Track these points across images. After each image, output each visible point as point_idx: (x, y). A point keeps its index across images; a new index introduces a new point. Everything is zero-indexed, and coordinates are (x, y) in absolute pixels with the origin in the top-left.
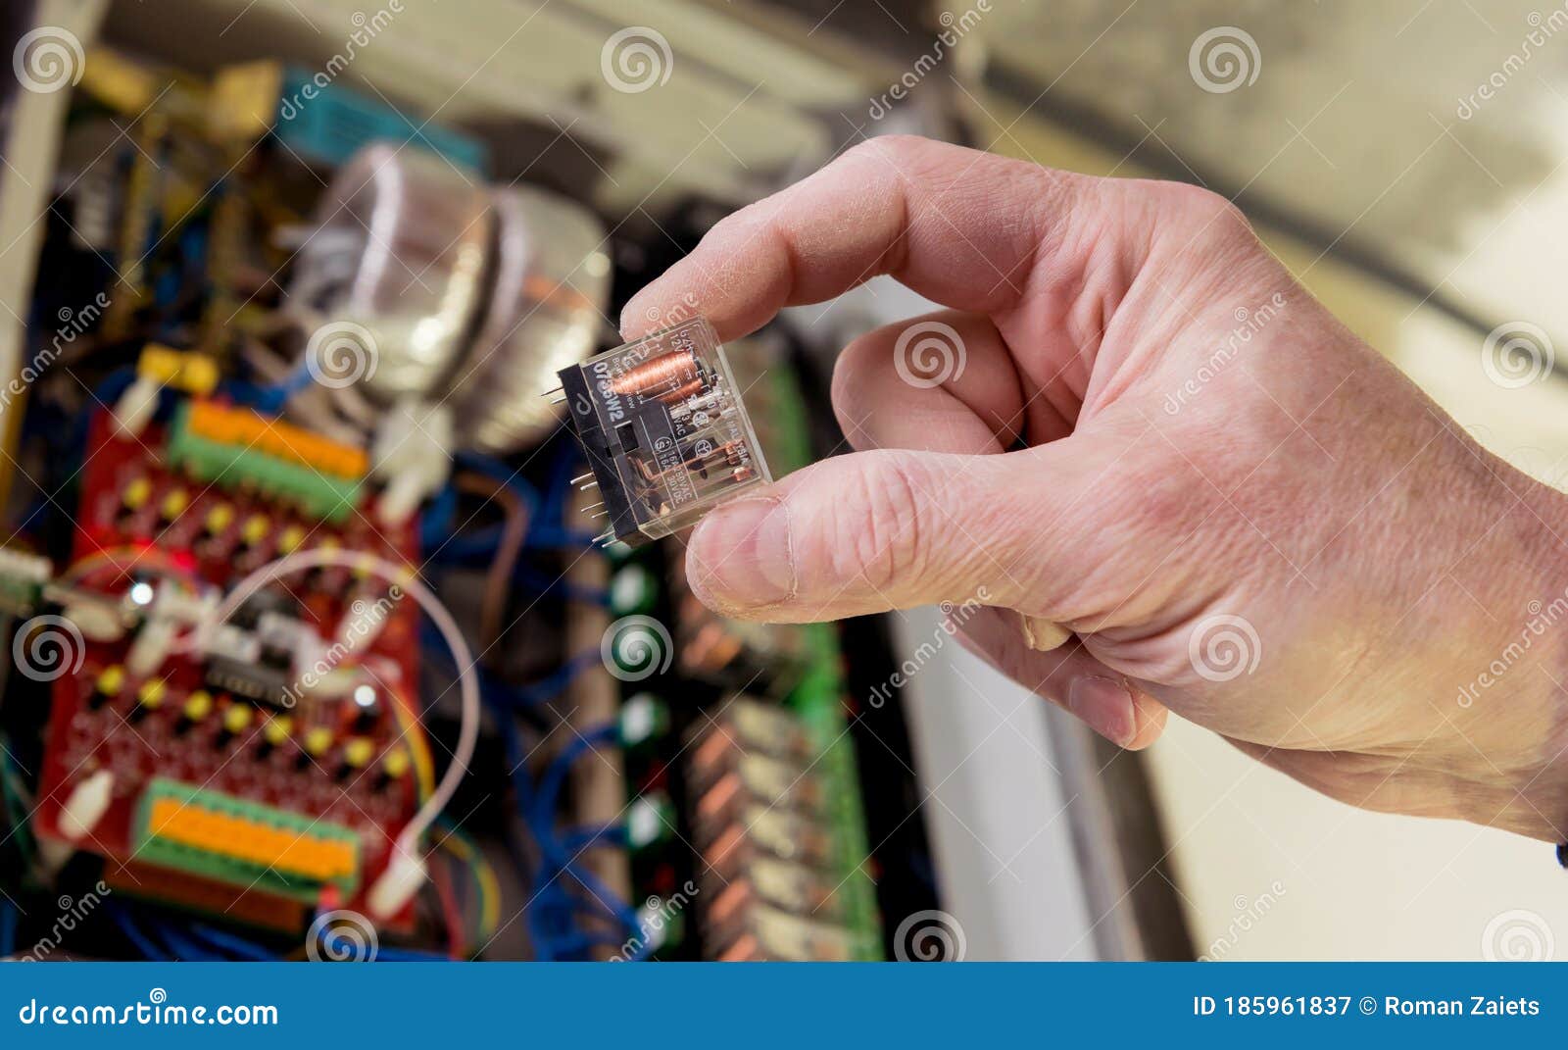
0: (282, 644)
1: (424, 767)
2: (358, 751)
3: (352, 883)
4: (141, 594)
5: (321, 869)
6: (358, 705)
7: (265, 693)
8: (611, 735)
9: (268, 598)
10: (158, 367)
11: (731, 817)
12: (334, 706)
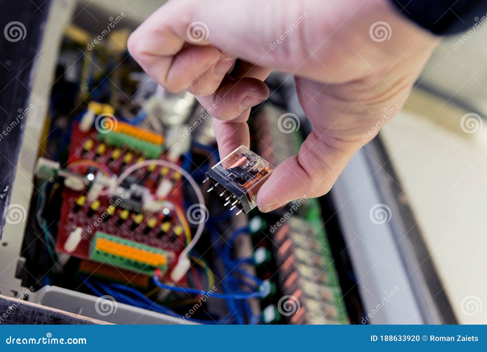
0: (138, 194)
1: (188, 233)
2: (166, 227)
3: (165, 268)
4: (91, 177)
5: (155, 263)
6: (164, 214)
7: (133, 208)
8: (247, 230)
9: (132, 179)
10: (94, 108)
11: (290, 252)
12: (156, 214)
